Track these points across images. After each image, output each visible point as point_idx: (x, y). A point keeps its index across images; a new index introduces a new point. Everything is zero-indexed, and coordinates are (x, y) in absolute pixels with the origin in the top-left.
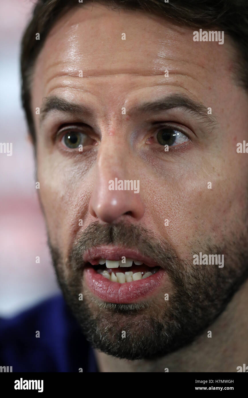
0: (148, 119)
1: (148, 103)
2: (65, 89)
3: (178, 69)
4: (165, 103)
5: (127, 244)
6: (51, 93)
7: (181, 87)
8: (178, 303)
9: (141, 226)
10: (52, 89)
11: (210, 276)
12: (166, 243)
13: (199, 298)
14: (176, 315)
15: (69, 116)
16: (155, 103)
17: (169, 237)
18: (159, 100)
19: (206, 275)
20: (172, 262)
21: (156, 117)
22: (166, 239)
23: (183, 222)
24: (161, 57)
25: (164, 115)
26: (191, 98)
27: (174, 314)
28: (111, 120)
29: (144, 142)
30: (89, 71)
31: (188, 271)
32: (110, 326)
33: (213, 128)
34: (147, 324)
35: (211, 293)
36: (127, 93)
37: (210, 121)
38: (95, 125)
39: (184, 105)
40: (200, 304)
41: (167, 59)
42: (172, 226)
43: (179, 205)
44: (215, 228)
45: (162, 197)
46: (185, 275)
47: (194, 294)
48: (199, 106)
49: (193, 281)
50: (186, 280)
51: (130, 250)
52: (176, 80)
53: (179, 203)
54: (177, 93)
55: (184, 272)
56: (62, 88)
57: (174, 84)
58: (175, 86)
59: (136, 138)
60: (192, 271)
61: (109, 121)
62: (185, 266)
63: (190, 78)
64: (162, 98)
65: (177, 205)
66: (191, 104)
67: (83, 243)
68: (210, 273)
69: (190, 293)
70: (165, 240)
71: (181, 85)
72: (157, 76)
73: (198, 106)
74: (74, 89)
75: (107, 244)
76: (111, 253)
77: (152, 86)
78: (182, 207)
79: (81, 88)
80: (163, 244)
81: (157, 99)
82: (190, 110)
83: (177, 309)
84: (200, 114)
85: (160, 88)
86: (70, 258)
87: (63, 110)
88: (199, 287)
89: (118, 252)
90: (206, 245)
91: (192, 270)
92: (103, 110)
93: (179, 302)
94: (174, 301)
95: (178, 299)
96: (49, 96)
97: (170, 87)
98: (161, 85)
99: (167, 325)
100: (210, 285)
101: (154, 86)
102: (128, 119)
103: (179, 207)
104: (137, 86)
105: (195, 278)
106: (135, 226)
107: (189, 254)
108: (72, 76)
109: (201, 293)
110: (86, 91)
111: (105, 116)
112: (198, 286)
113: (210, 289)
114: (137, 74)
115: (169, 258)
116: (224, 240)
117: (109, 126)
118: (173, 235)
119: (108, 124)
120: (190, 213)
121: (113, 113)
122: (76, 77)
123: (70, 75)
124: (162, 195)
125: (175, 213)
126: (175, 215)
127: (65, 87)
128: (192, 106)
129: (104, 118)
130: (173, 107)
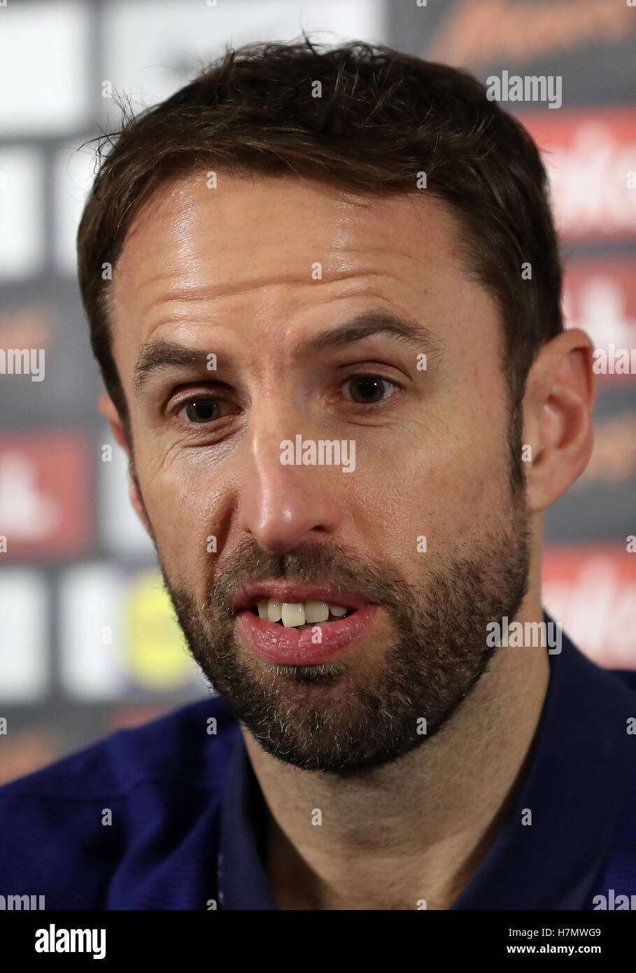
0: (327, 361)
1: (325, 333)
2: (178, 323)
3: (367, 265)
4: (354, 328)
5: (311, 578)
6: (154, 334)
7: (379, 296)
8: (402, 661)
9: (334, 542)
10: (154, 328)
11: (456, 613)
12: (380, 563)
13: (437, 651)
14: (400, 681)
15: (190, 372)
16: (338, 331)
17: (384, 552)
18: (344, 325)
19: (450, 611)
20: (395, 591)
21: (343, 354)
22: (380, 554)
23: (408, 524)
24: (337, 249)
25: (355, 350)
26: (397, 315)
27: (397, 680)
28: (264, 369)
29: (324, 402)
30: (215, 287)
31: (421, 605)
32: (294, 707)
33: (440, 361)
34: (354, 700)
35: (460, 641)
36: (287, 319)
37: (433, 350)
38: (238, 382)
39: (387, 328)
40: (440, 661)
41: (348, 250)
42: (389, 532)
43: (398, 494)
44: (462, 531)
45: (368, 485)
46: (416, 612)
47: (428, 643)
48: (412, 326)
49: (429, 622)
50: (416, 620)
51: (314, 587)
52: (368, 287)
53: (398, 491)
54: (373, 308)
55: (414, 606)
56: (171, 324)
57: (367, 293)
58: (367, 296)
59: (309, 395)
60: (426, 605)
61: (263, 371)
62: (415, 596)
63: (390, 280)
64: (349, 321)
65: (396, 495)
66: (399, 324)
67: (234, 573)
68: (456, 608)
69: (422, 642)
70: (379, 558)
71: (378, 294)
72: (336, 283)
73: (410, 326)
74: (194, 323)
75: (276, 578)
76: (284, 594)
77: (329, 302)
78: (404, 497)
79: (206, 319)
80: (375, 564)
81: (340, 323)
82: (399, 335)
83: (401, 671)
84: (416, 339)
85: (343, 303)
86: (209, 600)
87: (179, 363)
88: (438, 632)
89: (294, 592)
90: (450, 561)
91: (428, 602)
92: (249, 354)
93: (404, 659)
94: (394, 657)
95: (402, 654)
96: (150, 340)
97: (359, 300)
98: (343, 297)
99: (386, 699)
100: (457, 628)
101: (332, 300)
102: (293, 365)
103: (399, 499)
104: (303, 305)
105: (432, 617)
106: (323, 544)
107: (423, 575)
108: (187, 299)
109: (439, 642)
110: (216, 324)
111: (253, 364)
112: (435, 631)
113: (456, 635)
114: (300, 283)
115: (388, 585)
116: (477, 548)
117: (263, 380)
118: (391, 548)
119: (261, 378)
120: (419, 507)
121: (268, 357)
122: (193, 300)
123: (183, 298)
124: (368, 483)
125: (392, 510)
126: (394, 514)
127: (177, 321)
128: (400, 328)
129: (253, 367)
130: (368, 334)
